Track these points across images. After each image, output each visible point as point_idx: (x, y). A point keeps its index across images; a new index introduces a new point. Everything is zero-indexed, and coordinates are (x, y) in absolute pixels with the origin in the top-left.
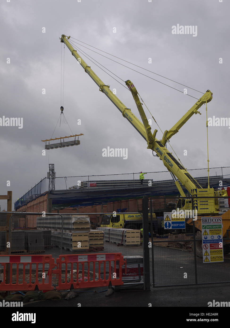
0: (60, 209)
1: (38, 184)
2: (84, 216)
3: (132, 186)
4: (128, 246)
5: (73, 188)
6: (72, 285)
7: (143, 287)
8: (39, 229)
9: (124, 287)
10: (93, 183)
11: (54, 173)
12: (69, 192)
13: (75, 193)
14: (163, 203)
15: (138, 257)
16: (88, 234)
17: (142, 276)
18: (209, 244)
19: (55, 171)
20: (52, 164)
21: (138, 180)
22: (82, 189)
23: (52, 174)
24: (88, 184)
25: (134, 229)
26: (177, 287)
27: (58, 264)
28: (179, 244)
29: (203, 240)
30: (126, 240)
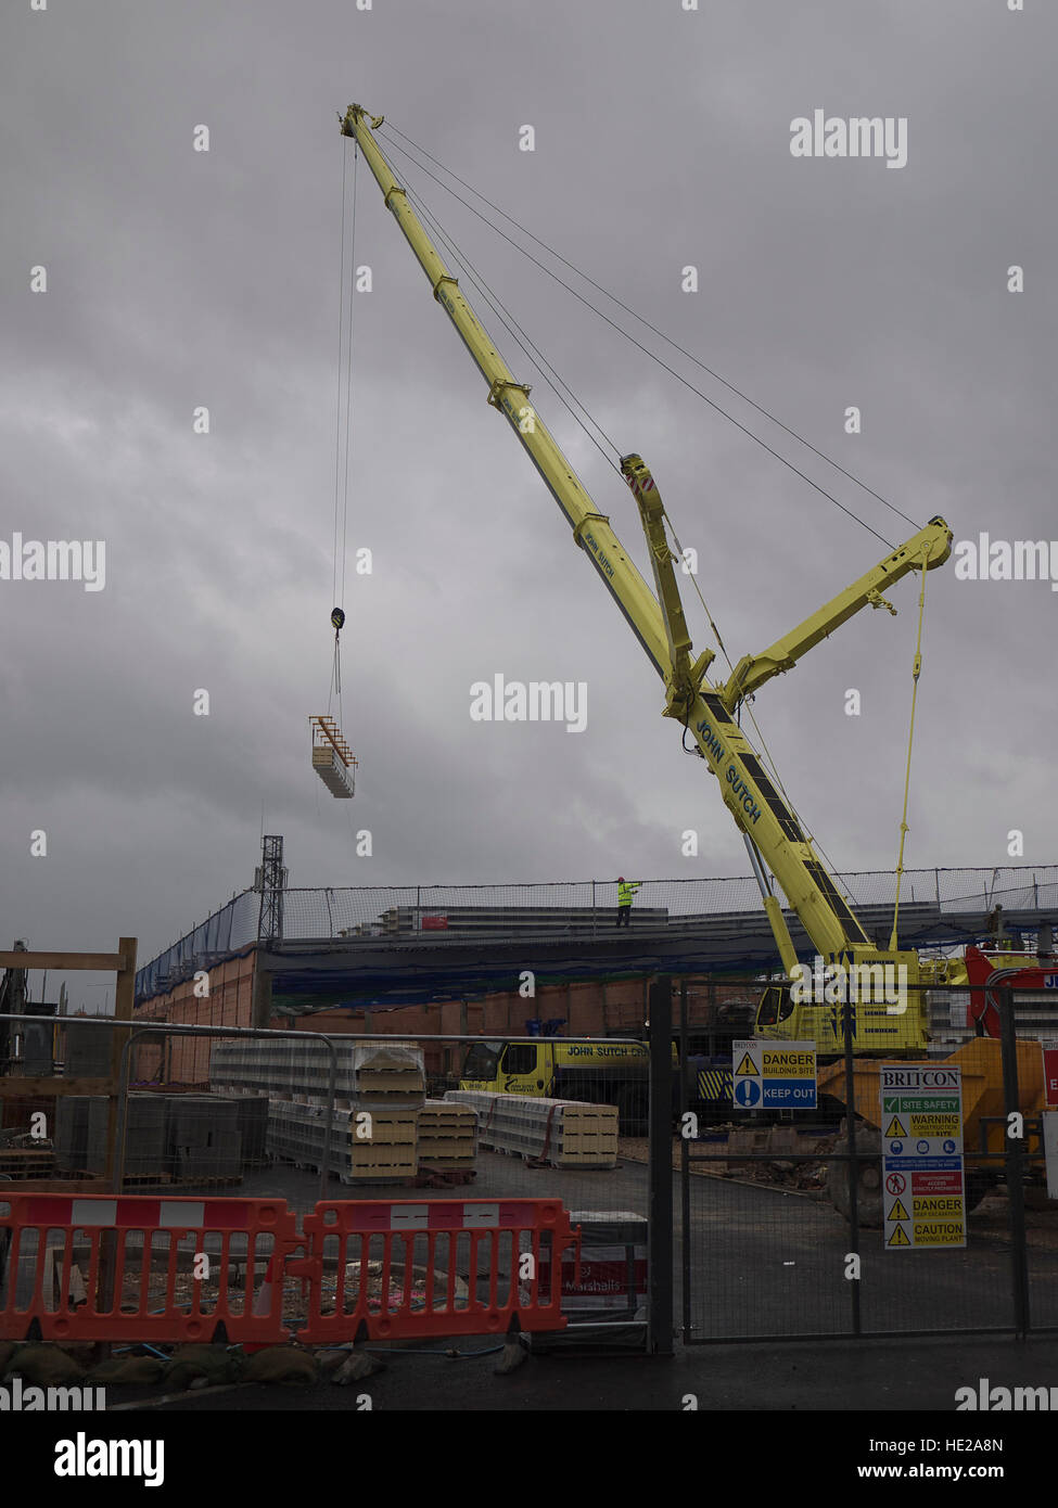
0: (300, 1013)
1: (219, 913)
2: (404, 1046)
3: (587, 931)
4: (567, 1167)
5: (354, 933)
6: (363, 1325)
7: (645, 1341)
8: (219, 1092)
9: (571, 1339)
10: (434, 914)
11: (280, 873)
12: (340, 947)
13: (364, 951)
14: (705, 1003)
15: (627, 1216)
16: (414, 1117)
17: (640, 1297)
18: (908, 1175)
19: (286, 863)
20: (274, 837)
21: (609, 910)
22: (390, 937)
23: (272, 872)
24: (415, 918)
25: (594, 1102)
26: (778, 1345)
27: (308, 1236)
28: (770, 1168)
29: (887, 1159)
30: (561, 1146)
